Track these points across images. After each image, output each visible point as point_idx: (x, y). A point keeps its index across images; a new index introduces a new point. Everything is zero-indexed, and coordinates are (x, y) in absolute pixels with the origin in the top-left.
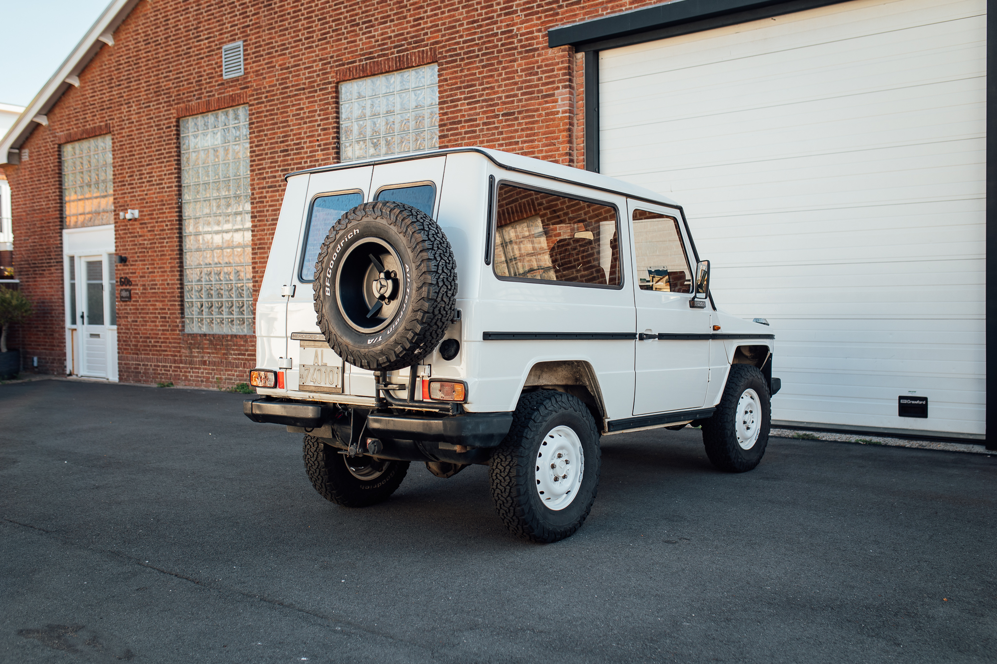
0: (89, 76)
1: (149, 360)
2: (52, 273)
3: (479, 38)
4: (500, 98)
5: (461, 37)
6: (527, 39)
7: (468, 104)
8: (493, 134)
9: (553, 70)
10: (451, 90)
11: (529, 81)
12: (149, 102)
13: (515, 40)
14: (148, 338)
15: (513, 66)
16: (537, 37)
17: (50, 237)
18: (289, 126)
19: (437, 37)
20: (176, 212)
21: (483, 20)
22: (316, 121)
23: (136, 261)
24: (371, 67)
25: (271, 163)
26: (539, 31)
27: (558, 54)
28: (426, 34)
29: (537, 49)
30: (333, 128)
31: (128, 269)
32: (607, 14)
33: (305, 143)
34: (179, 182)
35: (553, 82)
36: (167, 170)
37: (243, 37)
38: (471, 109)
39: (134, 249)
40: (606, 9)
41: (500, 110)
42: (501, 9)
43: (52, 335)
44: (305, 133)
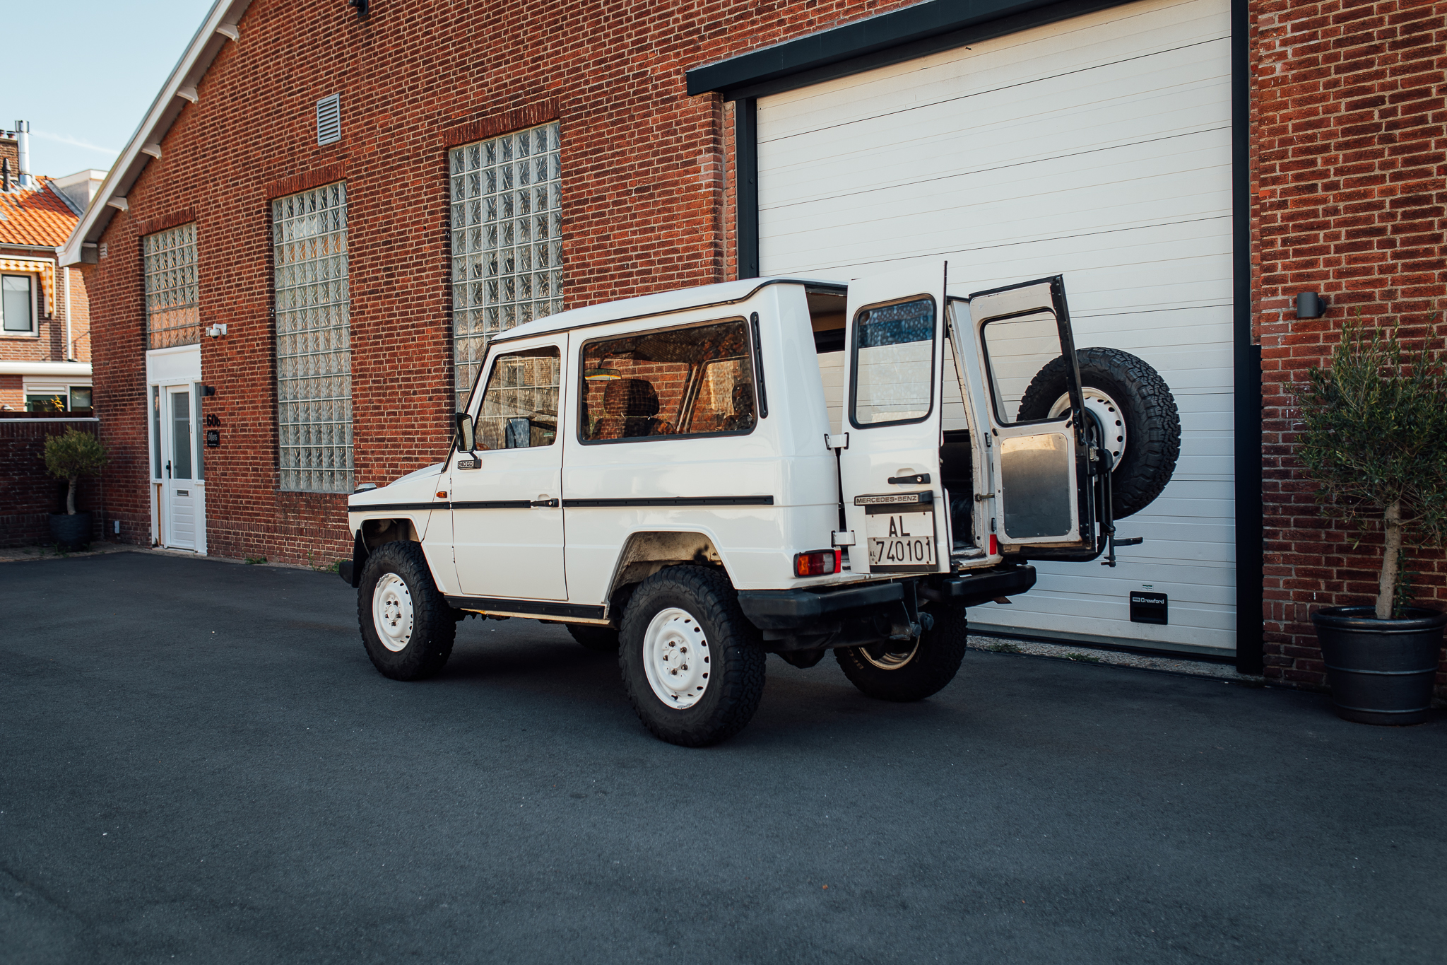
0: (172, 144)
1: (239, 527)
2: (134, 409)
3: (608, 84)
4: (632, 167)
5: (587, 82)
6: (663, 85)
7: (596, 176)
8: (625, 218)
9: (694, 128)
10: (576, 156)
11: (666, 143)
12: (237, 178)
13: (650, 86)
14: (239, 497)
15: (647, 123)
16: (675, 82)
17: (132, 361)
18: (392, 209)
19: (559, 83)
20: (268, 327)
21: (613, 58)
22: (422, 201)
23: (225, 393)
24: (483, 127)
25: (373, 259)
26: (678, 72)
27: (699, 104)
28: (546, 79)
29: (675, 98)
30: (442, 211)
31: (217, 404)
32: (757, 46)
33: (410, 231)
34: (272, 285)
35: (694, 144)
36: (258, 270)
37: (340, 88)
38: (599, 183)
39: (222, 377)
40: (756, 39)
41: (632, 184)
42: (633, 43)
43: (135, 491)
44: (410, 218)
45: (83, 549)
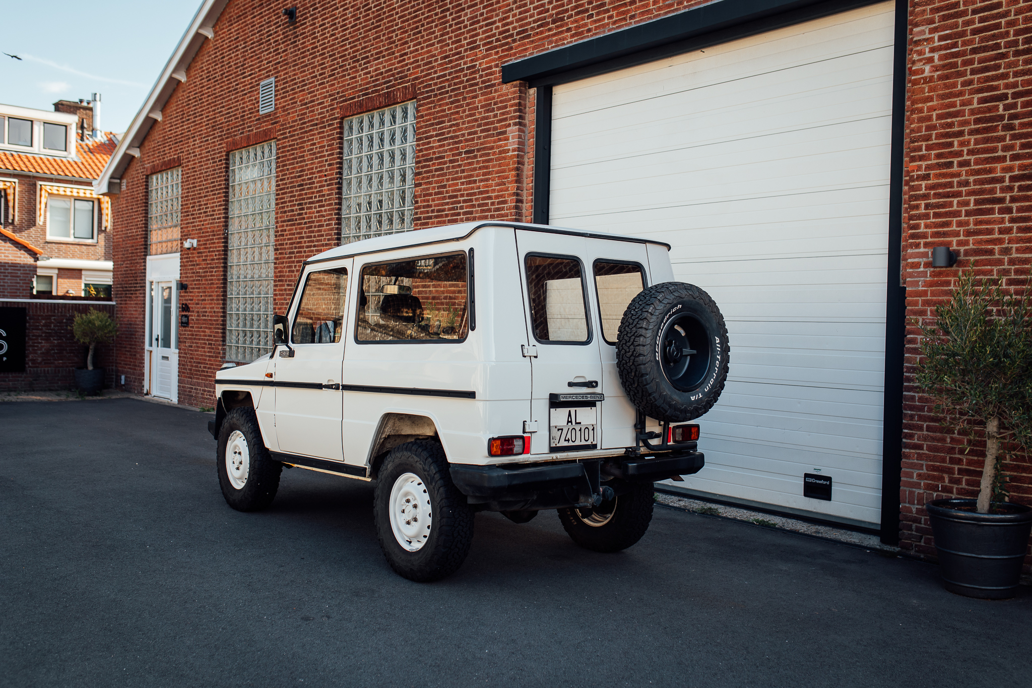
0: (169, 111)
1: (199, 384)
2: (137, 297)
3: (450, 74)
4: (463, 135)
5: (435, 72)
6: (487, 75)
7: (439, 141)
8: (457, 172)
9: (506, 107)
10: (426, 126)
11: (487, 118)
12: (208, 136)
13: (477, 76)
14: (199, 363)
15: (474, 103)
16: (494, 73)
17: (137, 263)
18: (304, 161)
19: (417, 73)
20: (223, 242)
21: (454, 55)
22: (324, 156)
23: (194, 288)
24: (366, 103)
25: (291, 197)
26: (497, 66)
27: (510, 90)
28: (409, 70)
29: (494, 85)
30: (337, 163)
31: (188, 296)
32: (552, 47)
33: (316, 177)
34: (226, 213)
35: (505, 120)
36: (218, 202)
37: (275, 73)
38: (440, 146)
39: (192, 277)
40: (551, 42)
41: (463, 147)
42: (468, 44)
43: (135, 355)
44: (316, 168)
45: (96, 395)
